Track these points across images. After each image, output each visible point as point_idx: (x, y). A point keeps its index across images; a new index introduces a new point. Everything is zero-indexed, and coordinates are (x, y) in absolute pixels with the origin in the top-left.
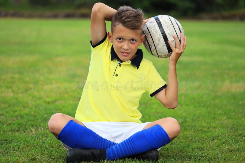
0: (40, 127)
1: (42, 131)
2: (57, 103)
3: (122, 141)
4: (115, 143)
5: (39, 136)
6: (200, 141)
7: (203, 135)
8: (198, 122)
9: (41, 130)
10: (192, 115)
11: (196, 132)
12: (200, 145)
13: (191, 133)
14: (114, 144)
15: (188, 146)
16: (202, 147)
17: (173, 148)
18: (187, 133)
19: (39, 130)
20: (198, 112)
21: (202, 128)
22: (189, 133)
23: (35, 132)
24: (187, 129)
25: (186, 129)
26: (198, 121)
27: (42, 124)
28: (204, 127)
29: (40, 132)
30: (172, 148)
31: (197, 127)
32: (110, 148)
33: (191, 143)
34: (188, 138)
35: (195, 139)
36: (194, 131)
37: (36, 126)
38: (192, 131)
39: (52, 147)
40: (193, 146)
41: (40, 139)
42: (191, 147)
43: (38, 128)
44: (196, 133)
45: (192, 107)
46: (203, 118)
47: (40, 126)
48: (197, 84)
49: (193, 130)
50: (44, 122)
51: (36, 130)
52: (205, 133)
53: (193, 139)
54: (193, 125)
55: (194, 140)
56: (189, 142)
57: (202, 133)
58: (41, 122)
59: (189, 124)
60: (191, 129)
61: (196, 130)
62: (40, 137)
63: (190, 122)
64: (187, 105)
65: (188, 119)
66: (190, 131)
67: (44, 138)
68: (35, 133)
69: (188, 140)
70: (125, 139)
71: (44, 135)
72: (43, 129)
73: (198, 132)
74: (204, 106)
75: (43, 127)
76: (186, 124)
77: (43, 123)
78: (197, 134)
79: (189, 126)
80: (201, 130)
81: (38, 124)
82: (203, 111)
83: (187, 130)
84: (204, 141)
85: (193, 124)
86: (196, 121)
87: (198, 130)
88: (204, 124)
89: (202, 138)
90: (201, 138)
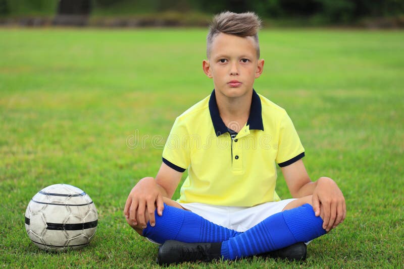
0: (110, 207)
1: (114, 213)
2: (135, 167)
3: (247, 229)
4: (237, 232)
5: (110, 221)
6: (372, 227)
7: (377, 218)
8: (367, 197)
9: (113, 211)
10: (357, 186)
11: (365, 213)
12: (373, 235)
13: (358, 215)
14: (234, 233)
15: (354, 236)
16: (377, 238)
17: (329, 240)
18: (351, 216)
19: (109, 210)
20: (367, 180)
21: (374, 207)
22: (354, 215)
23: (102, 214)
24: (351, 208)
25: (349, 208)
26: (368, 195)
27: (113, 202)
28: (377, 205)
29: (111, 215)
30: (327, 239)
31: (366, 205)
32: (229, 241)
33: (358, 231)
34: (353, 222)
35: (364, 224)
36: (362, 212)
37: (104, 204)
38: (358, 212)
39: (133, 239)
40: (362, 236)
41: (112, 226)
42: (359, 238)
43: (107, 208)
44: (366, 216)
45: (356, 173)
46: (375, 190)
47: (110, 204)
48: (361, 135)
49: (360, 211)
50: (117, 198)
51: (103, 212)
52: (379, 215)
53: (361, 224)
54: (359, 202)
55: (362, 226)
56: (355, 229)
57: (375, 215)
58: (111, 198)
59: (353, 200)
60: (357, 209)
61: (366, 210)
62: (112, 223)
63: (354, 198)
64: (348, 169)
65: (351, 192)
66: (356, 210)
67: (118, 225)
68: (103, 216)
69: (353, 227)
70: (253, 226)
71: (118, 220)
72: (115, 209)
73: (368, 213)
74: (376, 172)
75: (116, 207)
76: (349, 200)
77: (115, 200)
78: (368, 216)
79: (353, 203)
80: (373, 210)
81: (106, 201)
82: (376, 178)
83: (351, 210)
84: (379, 228)
85: (360, 200)
86: (364, 196)
87: (369, 210)
88: (378, 201)
89: (376, 222)
90: (373, 223)
